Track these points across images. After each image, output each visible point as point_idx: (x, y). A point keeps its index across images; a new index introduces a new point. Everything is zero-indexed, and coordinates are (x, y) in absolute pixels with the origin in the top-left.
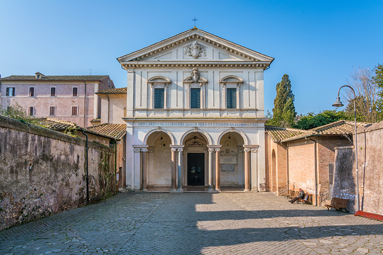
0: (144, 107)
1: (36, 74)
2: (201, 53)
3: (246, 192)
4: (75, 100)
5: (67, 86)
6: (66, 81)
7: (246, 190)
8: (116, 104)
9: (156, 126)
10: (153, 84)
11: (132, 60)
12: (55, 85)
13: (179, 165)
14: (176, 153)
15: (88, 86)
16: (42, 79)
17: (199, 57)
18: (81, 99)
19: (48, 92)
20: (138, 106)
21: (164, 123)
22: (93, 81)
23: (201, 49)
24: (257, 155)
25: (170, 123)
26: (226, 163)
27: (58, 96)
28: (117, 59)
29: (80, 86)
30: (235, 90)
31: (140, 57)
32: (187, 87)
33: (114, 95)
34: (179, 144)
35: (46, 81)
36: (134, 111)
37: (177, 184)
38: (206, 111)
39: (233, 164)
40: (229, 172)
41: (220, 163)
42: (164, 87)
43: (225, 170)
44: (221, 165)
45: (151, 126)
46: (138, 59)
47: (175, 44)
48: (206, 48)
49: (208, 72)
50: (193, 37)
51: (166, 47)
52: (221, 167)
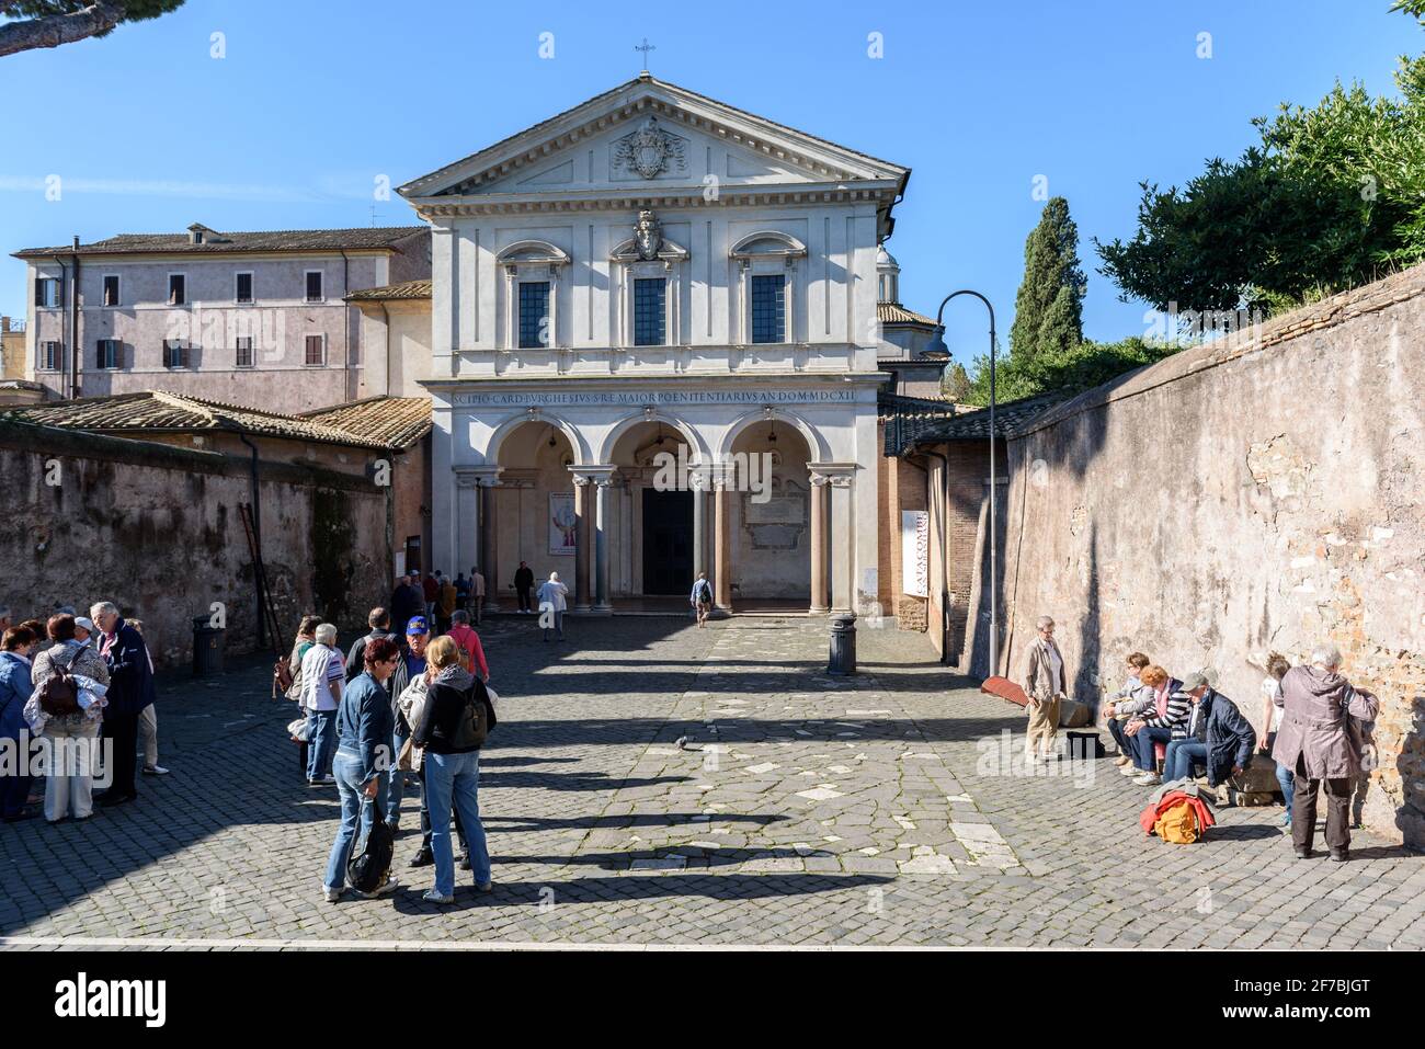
0: (488, 343)
1: (191, 229)
2: (668, 160)
3: (814, 617)
4: (317, 313)
5: (286, 270)
6: (283, 251)
7: (814, 609)
8: (410, 334)
9: (523, 404)
10: (512, 269)
11: (444, 193)
12: (250, 265)
13: (599, 526)
14: (588, 490)
15: (353, 267)
16: (209, 246)
17: (663, 175)
18: (334, 312)
19: (227, 290)
20: (467, 343)
21: (551, 396)
22: (370, 248)
23: (666, 146)
24: (851, 495)
25: (568, 395)
26: (770, 520)
27: (261, 303)
28: (398, 190)
29: (328, 269)
30: (779, 281)
31: (471, 182)
32: (622, 276)
33: (402, 304)
34: (597, 462)
35: (222, 252)
36: (456, 359)
37: (593, 588)
38: (686, 354)
39: (793, 525)
40: (778, 551)
41: (748, 521)
42: (549, 277)
43: (765, 542)
44: (752, 529)
45: (508, 405)
46: (464, 188)
47: (582, 132)
48: (686, 142)
49: (689, 223)
50: (640, 106)
51: (554, 145)
52: (752, 535)
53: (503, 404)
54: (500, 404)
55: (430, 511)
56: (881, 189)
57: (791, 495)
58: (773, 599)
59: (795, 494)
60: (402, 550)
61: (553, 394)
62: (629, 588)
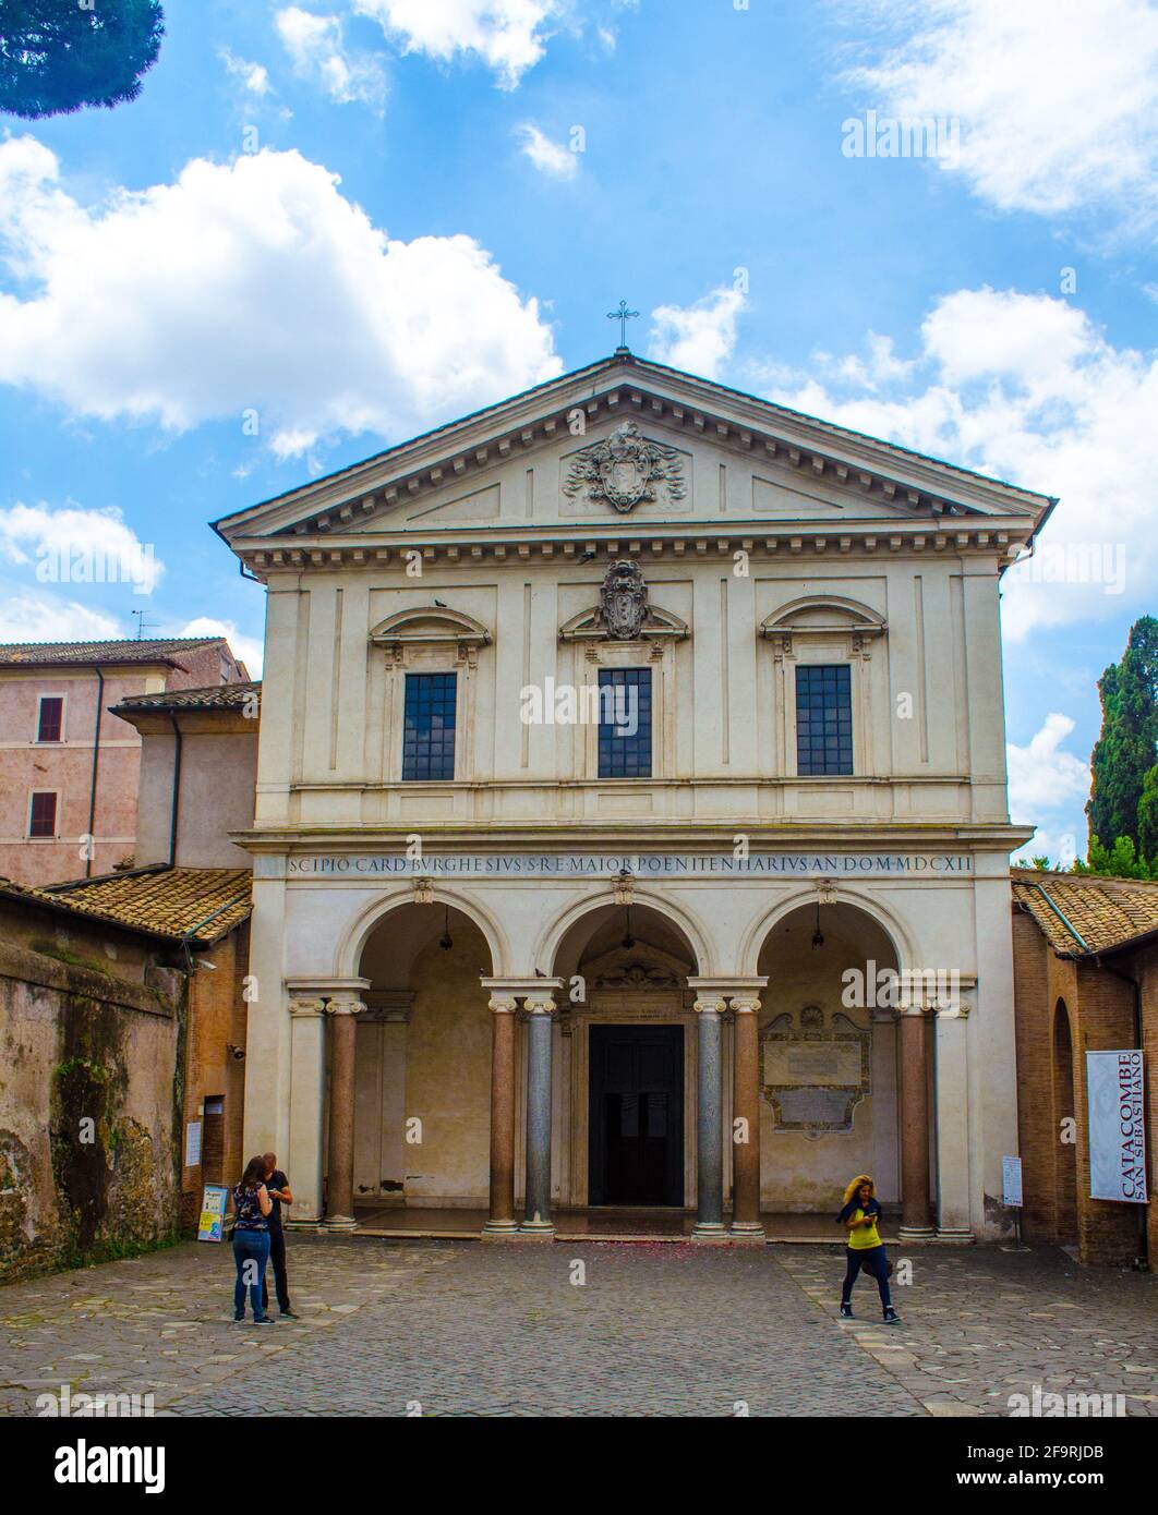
5: (10, 693)
8: (214, 767)
9: (408, 872)
11: (290, 532)
14: (517, 1021)
15: (111, 689)
17: (645, 506)
20: (316, 770)
21: (455, 861)
24: (968, 1033)
25: (483, 859)
26: (806, 1080)
28: (213, 527)
29: (76, 691)
30: (841, 672)
31: (334, 515)
36: (296, 796)
38: (684, 791)
39: (846, 1089)
40: (819, 1132)
41: (768, 1082)
42: (457, 665)
43: (797, 1117)
44: (775, 1095)
45: (380, 874)
46: (322, 524)
47: (516, 439)
48: (685, 458)
49: (691, 581)
50: (613, 400)
51: (470, 459)
52: (775, 1104)
53: (373, 874)
54: (367, 874)
55: (243, 1054)
56: (1008, 531)
57: (840, 1038)
58: (810, 1214)
59: (848, 1037)
60: (196, 1118)
61: (458, 858)
62: (565, 1194)
